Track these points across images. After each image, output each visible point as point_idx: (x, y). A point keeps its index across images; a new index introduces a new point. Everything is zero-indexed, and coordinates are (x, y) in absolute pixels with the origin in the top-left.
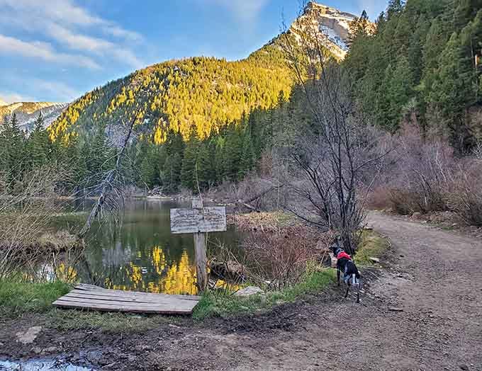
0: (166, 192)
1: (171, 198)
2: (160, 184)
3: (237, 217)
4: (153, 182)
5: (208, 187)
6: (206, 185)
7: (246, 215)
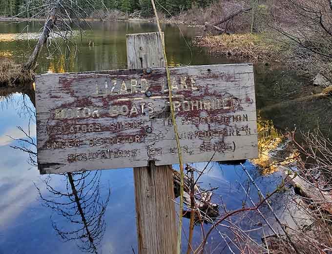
0: (144, 16)
1: (148, 21)
2: (139, 9)
3: (208, 39)
4: (134, 7)
5: (179, 10)
6: (177, 9)
7: (216, 37)
